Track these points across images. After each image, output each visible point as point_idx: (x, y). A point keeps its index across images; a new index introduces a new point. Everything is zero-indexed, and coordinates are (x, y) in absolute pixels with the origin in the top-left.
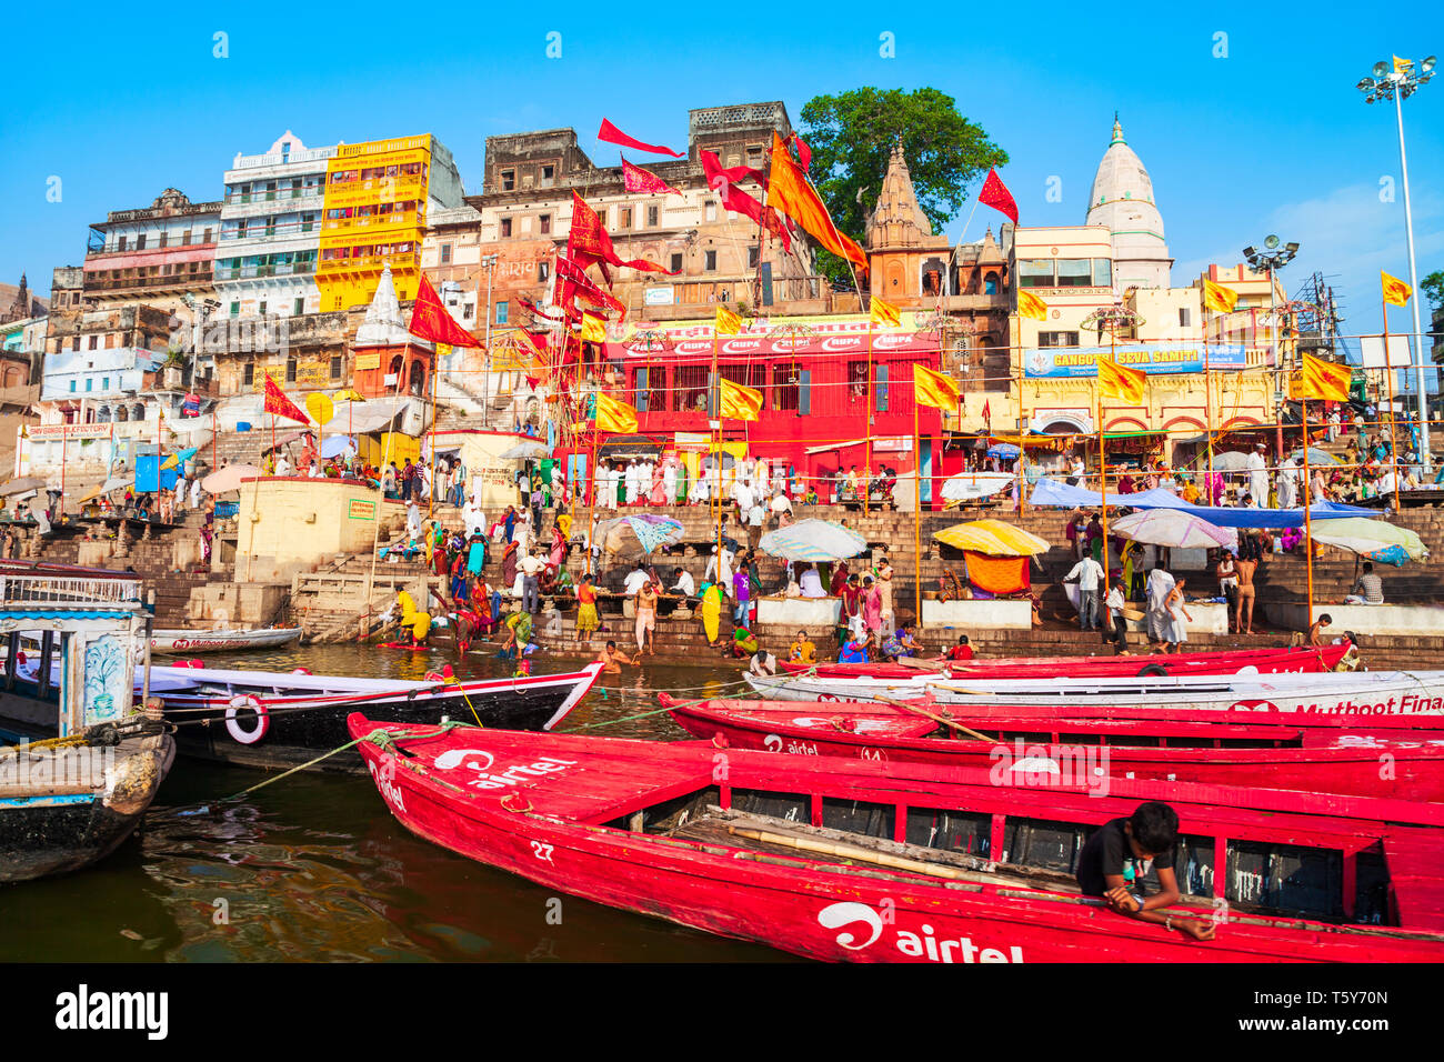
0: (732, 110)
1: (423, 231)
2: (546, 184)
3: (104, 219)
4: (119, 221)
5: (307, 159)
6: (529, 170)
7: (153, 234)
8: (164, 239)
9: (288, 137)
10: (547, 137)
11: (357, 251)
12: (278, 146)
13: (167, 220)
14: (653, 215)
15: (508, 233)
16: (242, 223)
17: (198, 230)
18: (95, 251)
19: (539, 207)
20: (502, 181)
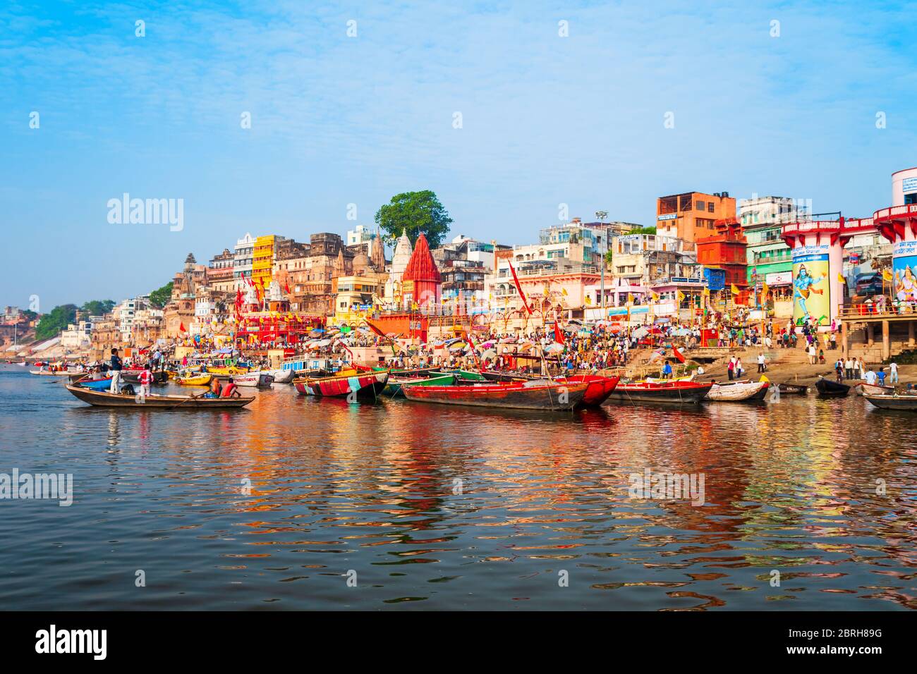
0: (318, 235)
1: (272, 265)
2: (287, 256)
3: (213, 259)
4: (217, 259)
5: (252, 242)
6: (284, 251)
7: (223, 263)
8: (225, 265)
9: (248, 235)
10: (287, 242)
11: (260, 271)
12: (246, 237)
13: (225, 259)
14: (304, 263)
15: (280, 269)
16: (240, 261)
17: (231, 262)
18: (211, 268)
19: (286, 262)
20: (279, 254)
